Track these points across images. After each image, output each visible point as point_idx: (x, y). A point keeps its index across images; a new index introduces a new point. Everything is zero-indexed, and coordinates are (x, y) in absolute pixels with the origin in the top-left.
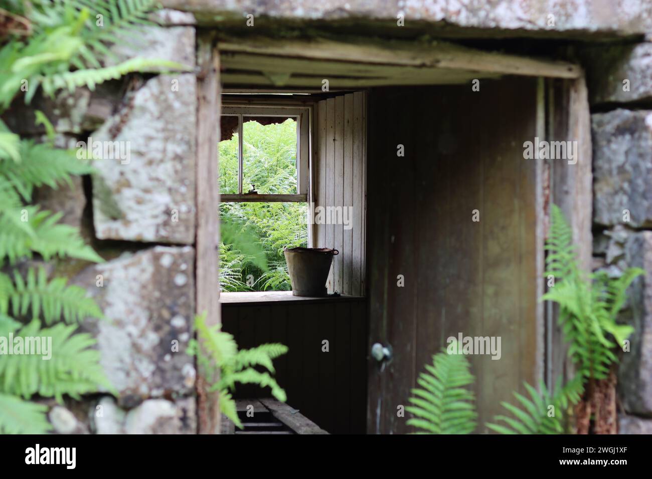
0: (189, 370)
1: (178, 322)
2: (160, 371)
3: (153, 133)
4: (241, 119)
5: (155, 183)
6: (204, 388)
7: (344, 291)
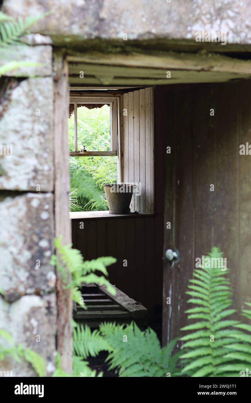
0: (51, 276)
1: (44, 244)
2: (32, 276)
3: (25, 118)
4: (75, 106)
5: (27, 151)
6: (61, 287)
7: (141, 210)
